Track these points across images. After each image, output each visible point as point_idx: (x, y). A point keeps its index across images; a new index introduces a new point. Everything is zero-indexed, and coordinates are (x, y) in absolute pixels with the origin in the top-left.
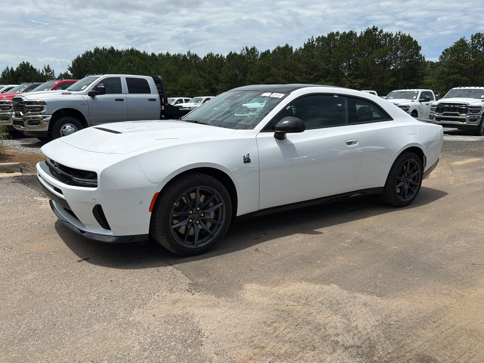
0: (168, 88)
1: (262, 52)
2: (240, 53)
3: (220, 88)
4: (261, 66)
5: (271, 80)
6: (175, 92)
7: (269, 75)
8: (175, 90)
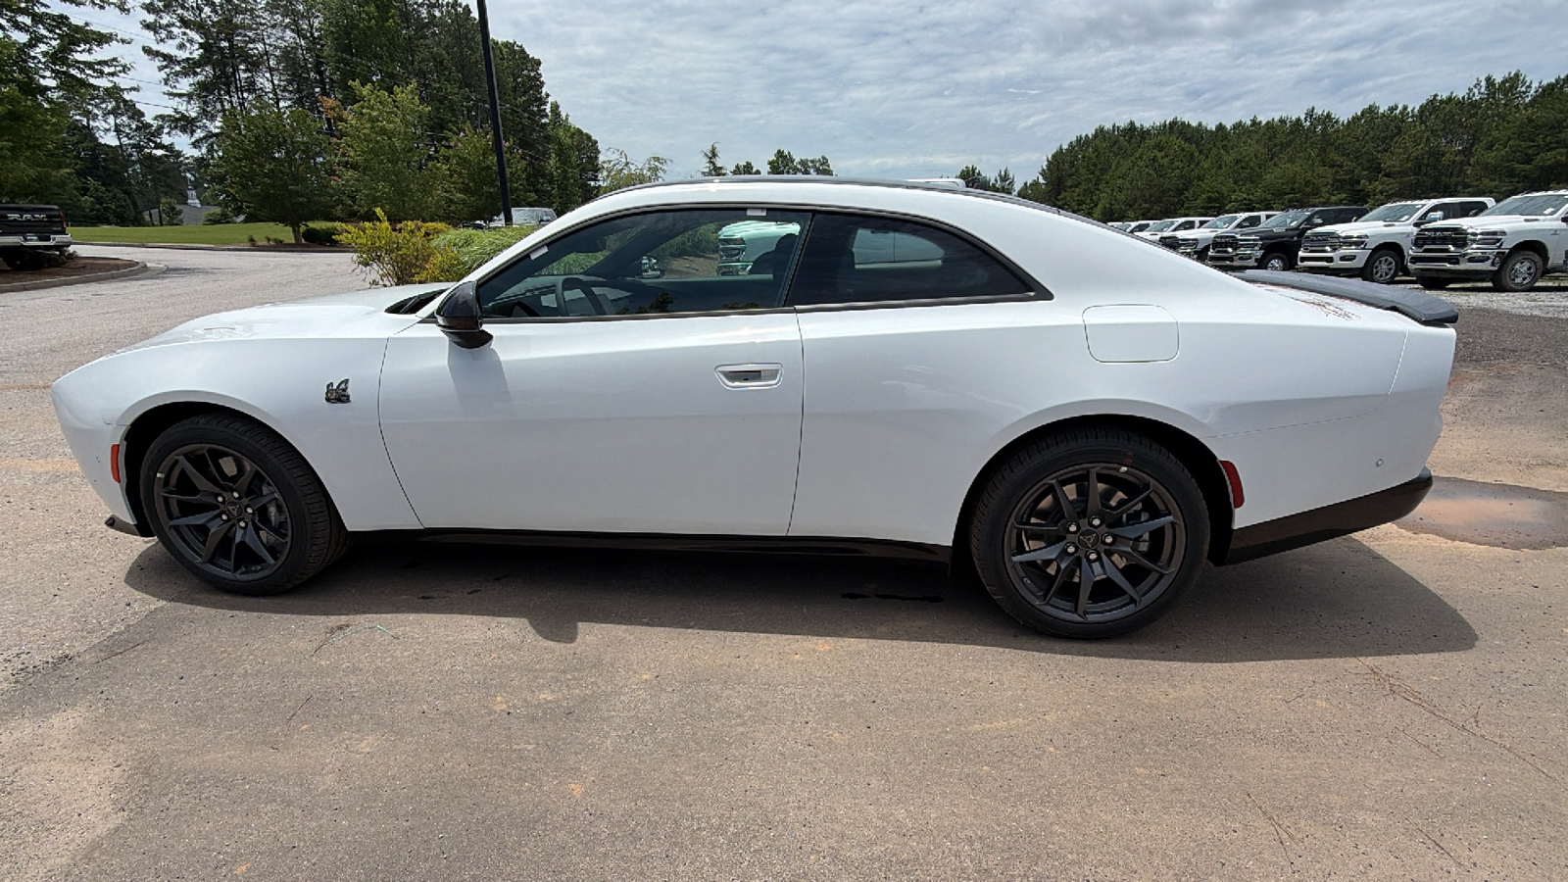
0: (1233, 197)
1: (1545, 83)
2: (1465, 93)
3: (1380, 188)
4: (1531, 121)
5: (1559, 157)
6: (1249, 205)
7: (1552, 146)
8: (1250, 200)
